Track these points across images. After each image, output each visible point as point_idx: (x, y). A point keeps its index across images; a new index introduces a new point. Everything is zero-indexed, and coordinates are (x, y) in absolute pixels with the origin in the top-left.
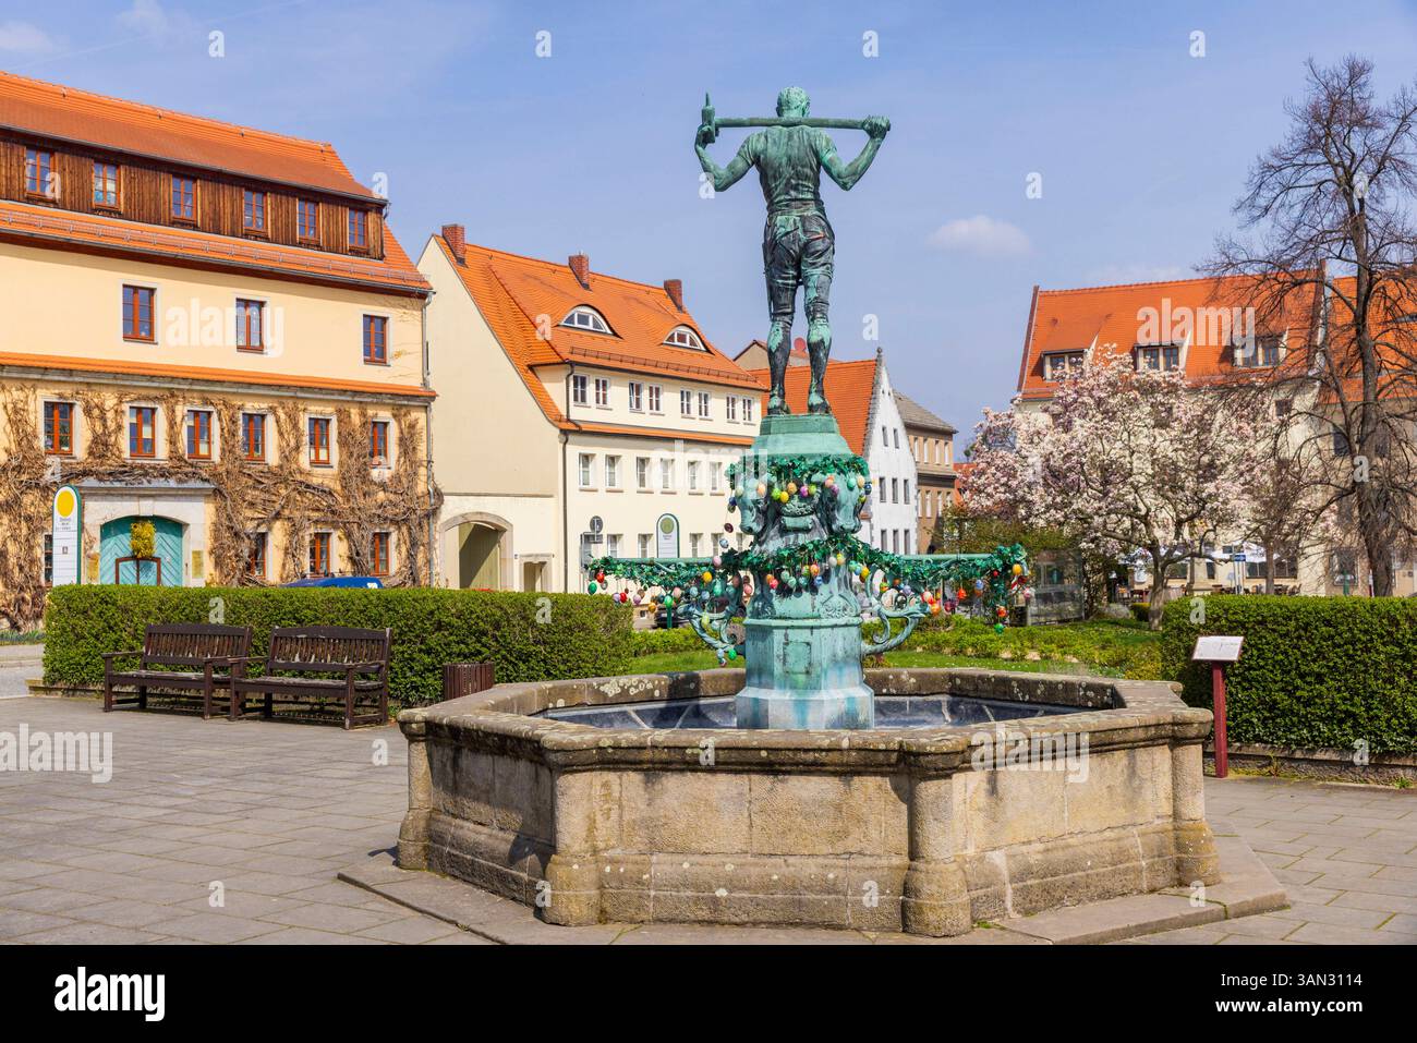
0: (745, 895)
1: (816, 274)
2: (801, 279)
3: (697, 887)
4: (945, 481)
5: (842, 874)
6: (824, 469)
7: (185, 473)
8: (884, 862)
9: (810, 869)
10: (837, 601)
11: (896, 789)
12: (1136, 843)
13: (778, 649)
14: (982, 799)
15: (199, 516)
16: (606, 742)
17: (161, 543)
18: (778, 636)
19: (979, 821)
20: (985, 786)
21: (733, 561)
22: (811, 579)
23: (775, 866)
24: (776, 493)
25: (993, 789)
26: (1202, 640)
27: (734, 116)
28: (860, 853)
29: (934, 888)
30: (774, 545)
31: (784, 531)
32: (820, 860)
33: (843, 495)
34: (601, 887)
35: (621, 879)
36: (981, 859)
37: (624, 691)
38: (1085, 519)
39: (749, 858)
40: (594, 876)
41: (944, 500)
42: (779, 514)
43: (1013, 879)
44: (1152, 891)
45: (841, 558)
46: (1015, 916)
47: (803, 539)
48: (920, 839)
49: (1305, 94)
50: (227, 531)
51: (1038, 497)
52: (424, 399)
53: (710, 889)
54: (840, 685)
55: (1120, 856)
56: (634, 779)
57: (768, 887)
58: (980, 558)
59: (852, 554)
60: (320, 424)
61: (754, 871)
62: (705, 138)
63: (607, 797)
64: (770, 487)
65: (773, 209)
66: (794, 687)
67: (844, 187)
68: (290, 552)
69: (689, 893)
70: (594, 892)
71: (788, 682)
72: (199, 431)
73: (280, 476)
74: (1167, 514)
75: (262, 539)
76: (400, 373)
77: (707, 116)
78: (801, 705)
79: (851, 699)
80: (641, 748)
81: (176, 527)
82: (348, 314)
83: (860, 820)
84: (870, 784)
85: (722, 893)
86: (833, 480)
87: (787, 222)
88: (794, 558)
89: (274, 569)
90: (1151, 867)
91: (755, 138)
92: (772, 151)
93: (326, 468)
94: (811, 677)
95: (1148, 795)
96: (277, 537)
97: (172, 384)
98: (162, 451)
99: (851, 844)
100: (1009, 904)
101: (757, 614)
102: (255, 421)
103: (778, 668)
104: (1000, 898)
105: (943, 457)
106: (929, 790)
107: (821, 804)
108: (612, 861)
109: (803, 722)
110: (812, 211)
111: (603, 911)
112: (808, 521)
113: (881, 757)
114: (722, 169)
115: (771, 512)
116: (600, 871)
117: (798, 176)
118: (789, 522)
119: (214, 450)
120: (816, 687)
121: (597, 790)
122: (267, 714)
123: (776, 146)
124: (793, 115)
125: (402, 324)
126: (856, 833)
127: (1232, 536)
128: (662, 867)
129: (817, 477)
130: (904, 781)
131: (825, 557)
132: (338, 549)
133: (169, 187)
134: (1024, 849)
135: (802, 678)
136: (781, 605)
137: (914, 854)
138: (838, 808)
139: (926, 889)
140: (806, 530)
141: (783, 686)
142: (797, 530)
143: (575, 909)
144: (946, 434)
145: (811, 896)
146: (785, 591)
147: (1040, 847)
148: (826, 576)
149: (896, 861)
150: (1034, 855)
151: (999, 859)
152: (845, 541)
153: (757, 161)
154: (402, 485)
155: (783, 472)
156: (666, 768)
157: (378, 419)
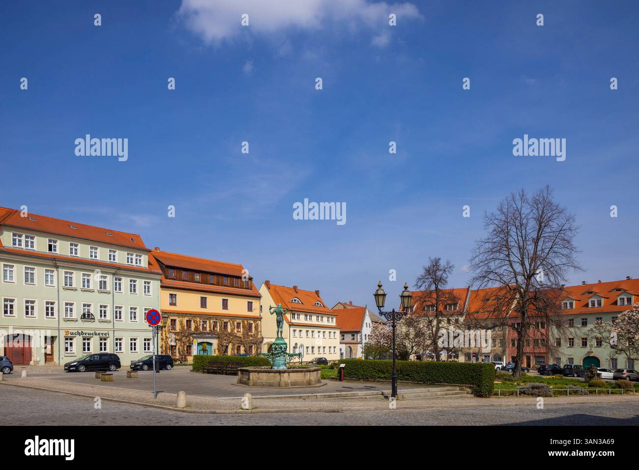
7: (213, 335)
9: (271, 381)
13: (276, 363)
15: (215, 342)
16: (254, 370)
17: (208, 347)
18: (276, 361)
19: (287, 377)
25: (289, 375)
30: (276, 352)
39: (267, 380)
43: (290, 383)
48: (281, 379)
50: (220, 345)
52: (260, 319)
59: (284, 353)
60: (239, 324)
62: (270, 309)
68: (233, 349)
69: (261, 383)
71: (277, 366)
72: (215, 326)
73: (231, 334)
75: (227, 347)
76: (255, 313)
80: (257, 370)
81: (211, 344)
82: (244, 302)
83: (276, 377)
86: (282, 345)
88: (278, 353)
89: (229, 353)
93: (240, 332)
96: (230, 346)
97: (209, 316)
98: (208, 329)
99: (275, 379)
102: (225, 324)
106: (282, 374)
108: (255, 381)
111: (254, 385)
119: (218, 329)
120: (280, 367)
125: (256, 304)
128: (259, 381)
132: (242, 349)
133: (210, 277)
136: (276, 358)
138: (274, 376)
139: (281, 383)
146: (277, 357)
147: (294, 380)
149: (279, 381)
151: (289, 381)
154: (255, 336)
155: (277, 344)
156: (259, 372)
157: (250, 323)
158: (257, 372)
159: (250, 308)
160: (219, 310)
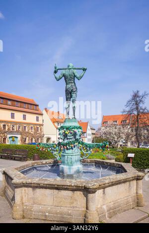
0: (52, 215)
1: (74, 95)
2: (71, 97)
3: (42, 212)
4: (94, 134)
5: (72, 211)
6: (74, 128)
7: (18, 132)
8: (81, 209)
9: (65, 210)
10: (76, 151)
11: (84, 194)
12: (130, 200)
13: (66, 159)
14: (102, 195)
15: (19, 136)
16: (24, 182)
17: (15, 139)
18: (66, 157)
19: (101, 200)
20: (102, 192)
21: (59, 144)
22: (72, 147)
23: (58, 209)
24: (66, 132)
25: (104, 193)
26: (129, 154)
27: (60, 68)
28: (76, 207)
29: (91, 217)
30: (66, 141)
31: (68, 139)
32: (68, 208)
33: (77, 133)
34: (23, 211)
35: (27, 210)
36: (101, 208)
37: (46, 162)
38: (108, 138)
39: (53, 207)
40: (22, 209)
41: (94, 136)
42: (67, 136)
43: (107, 211)
44: (133, 208)
45: (77, 144)
46: (108, 218)
47: (71, 140)
48: (88, 206)
49: (132, 94)
50: (22, 138)
51: (104, 135)
52: (43, 125)
53: (45, 213)
54: (77, 165)
55: (128, 202)
56: (30, 189)
57: (57, 213)
58: (101, 144)
59: (79, 143)
60: (32, 127)
61: (54, 210)
62: (55, 72)
63: (25, 193)
64: (65, 131)
65: (67, 84)
66: (69, 165)
67: (79, 79)
68: (29, 140)
69: (41, 213)
70: (22, 212)
71: (68, 164)
72: (19, 128)
73: (28, 133)
74: (116, 137)
75: (26, 139)
76: (40, 122)
77: (55, 68)
78: (70, 169)
79: (78, 168)
80: (31, 184)
81: (17, 138)
82: (35, 116)
83: (76, 200)
84: (78, 193)
85: (47, 214)
86: (76, 130)
87: (69, 86)
88: (68, 144)
89: (27, 142)
90: (133, 204)
91: (64, 72)
92: (66, 73)
93: (32, 132)
94: (72, 164)
95: (132, 189)
96: (27, 139)
97: (16, 123)
98: (15, 130)
99: (74, 205)
100: (107, 217)
101: (63, 153)
102: (25, 127)
103: (66, 162)
104: (105, 216)
105: (94, 132)
106: (90, 196)
107: (68, 196)
108: (26, 206)
109: (70, 171)
110: (73, 84)
111: (24, 216)
112: (71, 137)
113: (80, 188)
114: (58, 77)
115: (65, 136)
116: (23, 208)
117: (71, 78)
118: (68, 137)
119: (21, 130)
120: (73, 165)
121: (23, 191)
122: (14, 160)
123: (67, 72)
124: (71, 68)
125: (40, 118)
126: (75, 203)
127: (122, 140)
129: (73, 130)
130: (85, 193)
131: (74, 143)
132: (34, 140)
133: (16, 103)
134: (110, 204)
135: (70, 164)
136: (67, 151)
137: (87, 208)
138: (72, 198)
139: (89, 217)
140: (71, 139)
141: (67, 165)
142: (70, 139)
143: (17, 216)
144: (94, 129)
145: (65, 216)
146: (67, 149)
147: (113, 203)
148: (74, 147)
149: (83, 209)
150: (111, 205)
151: (105, 207)
152: (78, 140)
153: (64, 75)
154: (40, 134)
155: (67, 129)
156: (37, 187)
157: (38, 127)
158: (31, 187)
159: (37, 120)
160: (21, 120)
